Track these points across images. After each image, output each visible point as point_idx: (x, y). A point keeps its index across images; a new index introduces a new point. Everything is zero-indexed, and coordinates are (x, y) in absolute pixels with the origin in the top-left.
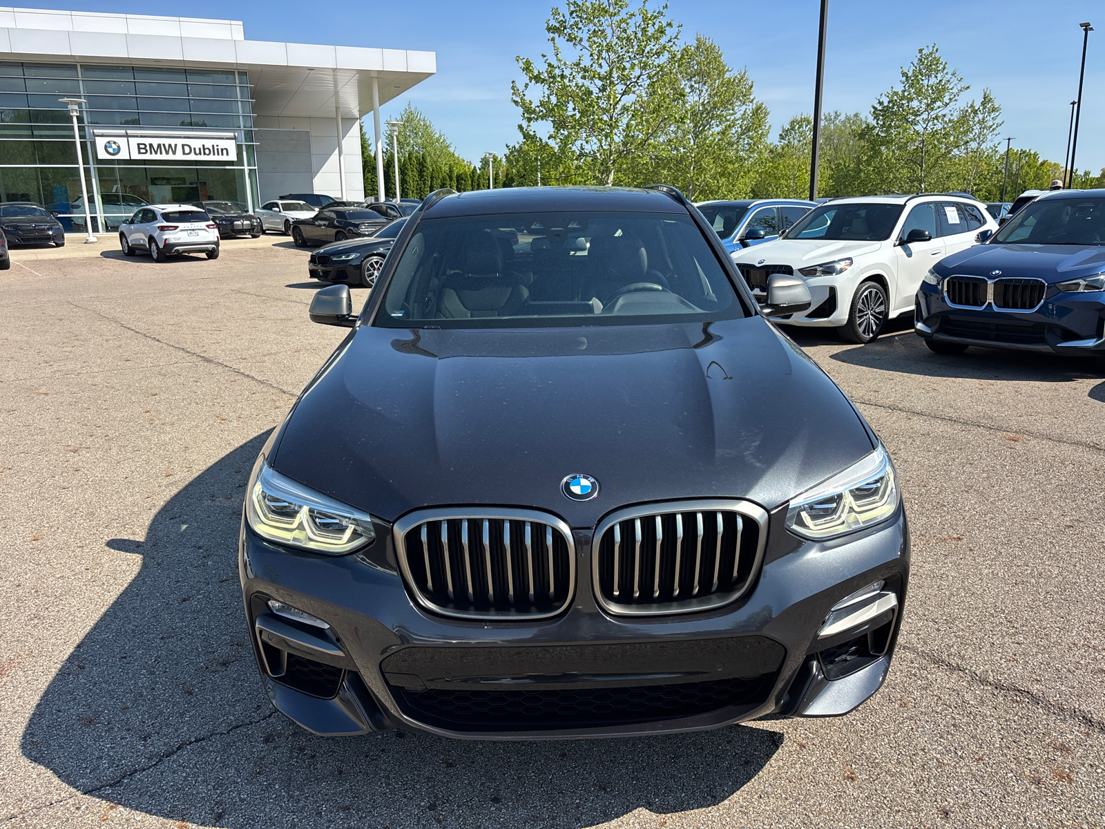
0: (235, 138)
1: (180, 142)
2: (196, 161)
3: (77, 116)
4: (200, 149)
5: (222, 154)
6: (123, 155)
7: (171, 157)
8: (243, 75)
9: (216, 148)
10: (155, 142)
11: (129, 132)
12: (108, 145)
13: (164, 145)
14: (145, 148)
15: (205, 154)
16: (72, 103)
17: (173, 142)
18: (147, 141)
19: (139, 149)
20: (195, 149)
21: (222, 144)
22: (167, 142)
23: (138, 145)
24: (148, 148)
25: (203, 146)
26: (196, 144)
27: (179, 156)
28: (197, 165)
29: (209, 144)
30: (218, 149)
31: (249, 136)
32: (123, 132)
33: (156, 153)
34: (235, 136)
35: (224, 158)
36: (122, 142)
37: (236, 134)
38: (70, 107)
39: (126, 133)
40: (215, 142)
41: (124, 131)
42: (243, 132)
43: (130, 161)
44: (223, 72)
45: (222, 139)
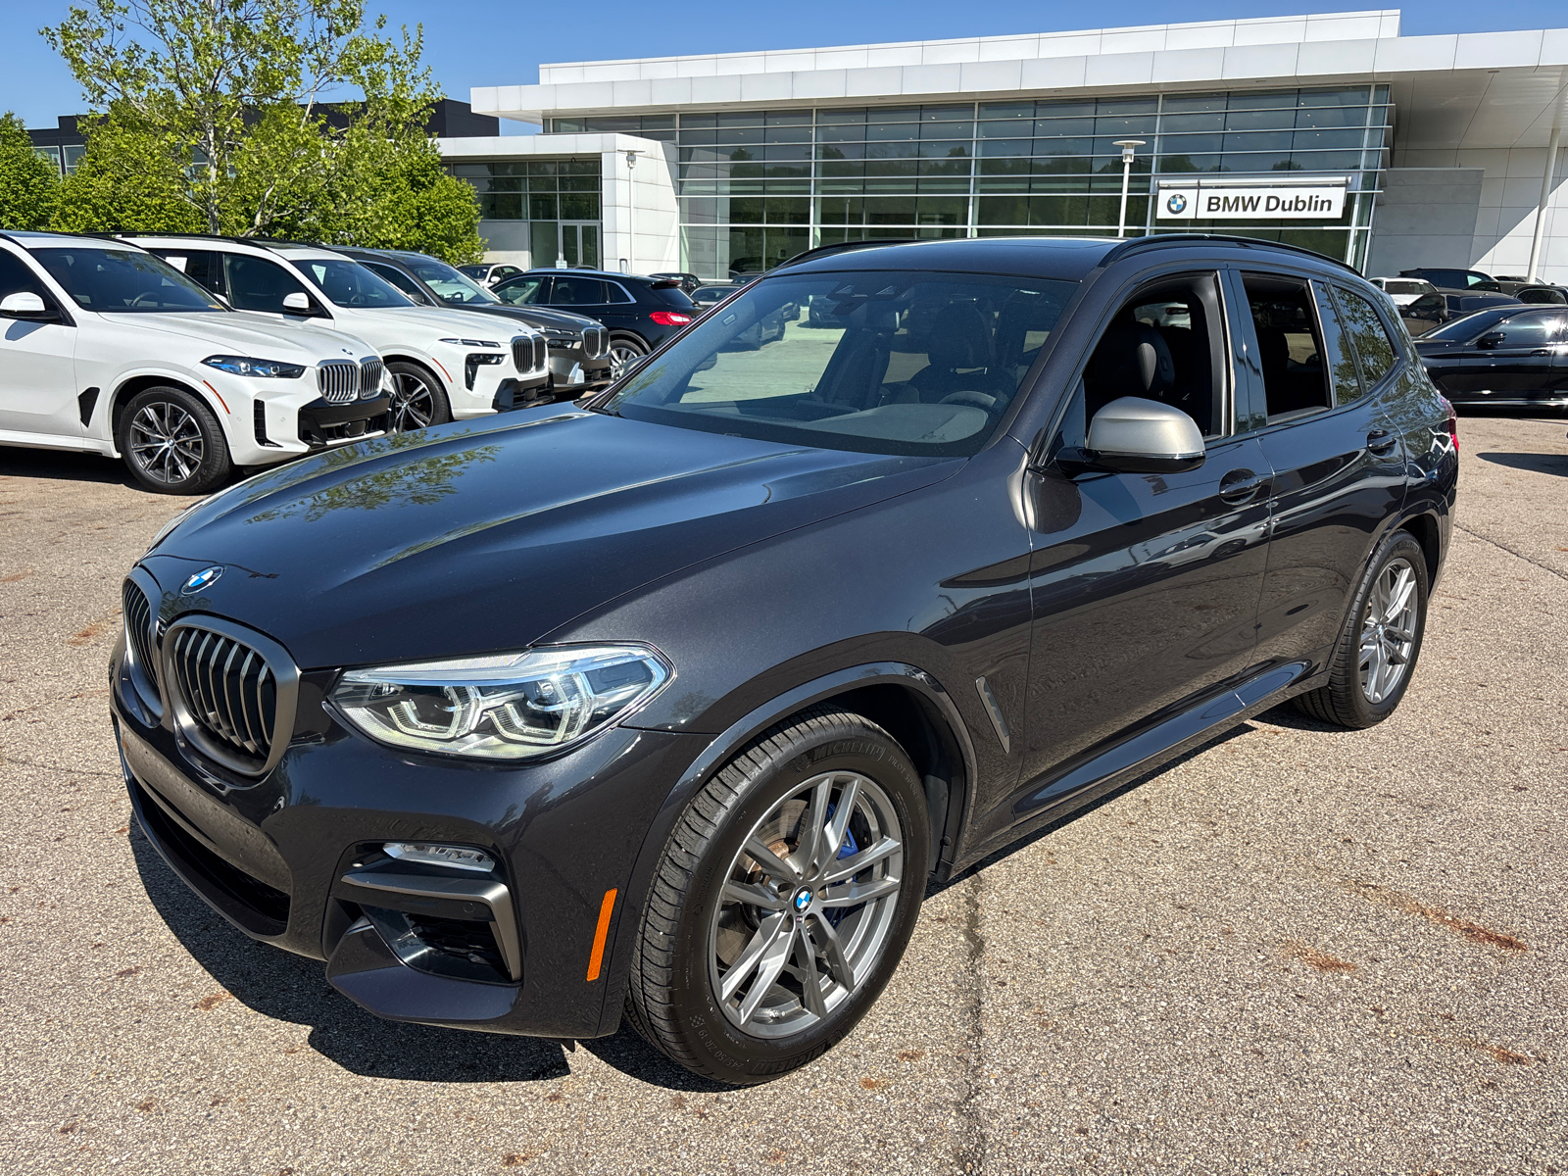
0: (1346, 185)
1: (1265, 193)
2: (1282, 219)
3: (1130, 164)
4: (1291, 202)
5: (1322, 209)
6: (1188, 214)
7: (1249, 214)
8: (1383, 90)
9: (1314, 199)
10: (1232, 194)
11: (1202, 181)
12: (1172, 200)
13: (1243, 198)
14: (1217, 204)
15: (1296, 209)
16: (1129, 146)
17: (1255, 193)
18: (1221, 194)
19: (1210, 204)
20: (1284, 202)
21: (1324, 194)
22: (1247, 193)
23: (1210, 198)
24: (1221, 203)
25: (1297, 197)
26: (1286, 195)
27: (1261, 213)
28: (1282, 226)
29: (1305, 194)
30: (1317, 202)
31: (1369, 180)
32: (1194, 182)
33: (1230, 209)
34: (1347, 181)
35: (1324, 214)
36: (1190, 195)
37: (1350, 179)
38: (1125, 152)
39: (1199, 183)
40: (1314, 191)
41: (1196, 181)
42: (1361, 175)
43: (1196, 222)
44: (1355, 88)
45: (1328, 186)
